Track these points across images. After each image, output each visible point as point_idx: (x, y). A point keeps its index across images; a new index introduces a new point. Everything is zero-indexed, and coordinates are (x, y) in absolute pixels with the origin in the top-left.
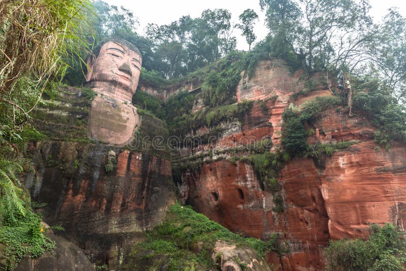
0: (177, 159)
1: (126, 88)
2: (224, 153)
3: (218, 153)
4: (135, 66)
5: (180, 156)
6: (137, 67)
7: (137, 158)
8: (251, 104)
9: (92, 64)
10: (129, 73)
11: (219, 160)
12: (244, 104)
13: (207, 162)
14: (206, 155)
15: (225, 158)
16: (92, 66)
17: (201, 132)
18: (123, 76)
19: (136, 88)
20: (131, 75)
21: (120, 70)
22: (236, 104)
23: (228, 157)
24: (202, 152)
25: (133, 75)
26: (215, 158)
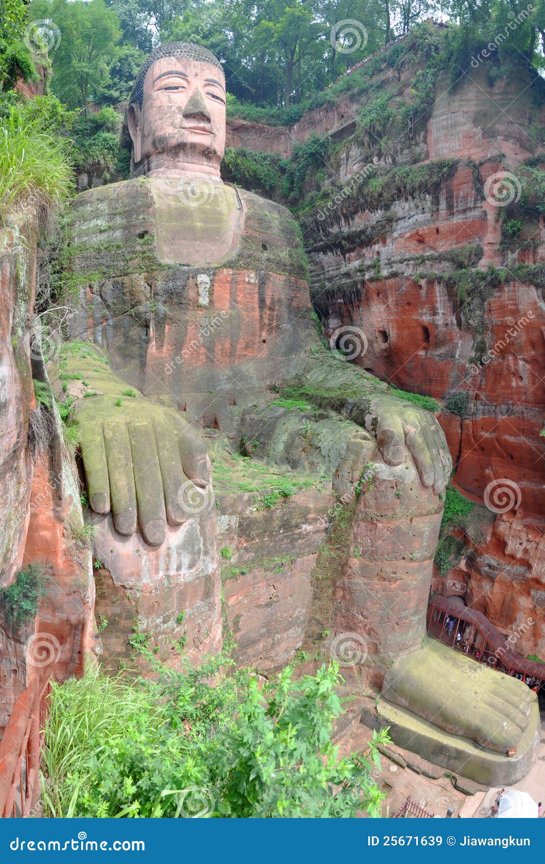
0: (318, 275)
1: (207, 153)
2: (401, 262)
3: (390, 264)
4: (214, 96)
5: (323, 270)
6: (217, 98)
7: (247, 280)
8: (452, 167)
9: (136, 126)
10: (204, 117)
11: (394, 275)
12: (441, 165)
13: (372, 280)
14: (369, 267)
15: (403, 273)
16: (138, 129)
17: (359, 223)
18: (194, 128)
20: (208, 120)
21: (187, 116)
22: (427, 162)
23: (408, 272)
24: (363, 262)
25: (212, 118)
26: (385, 273)
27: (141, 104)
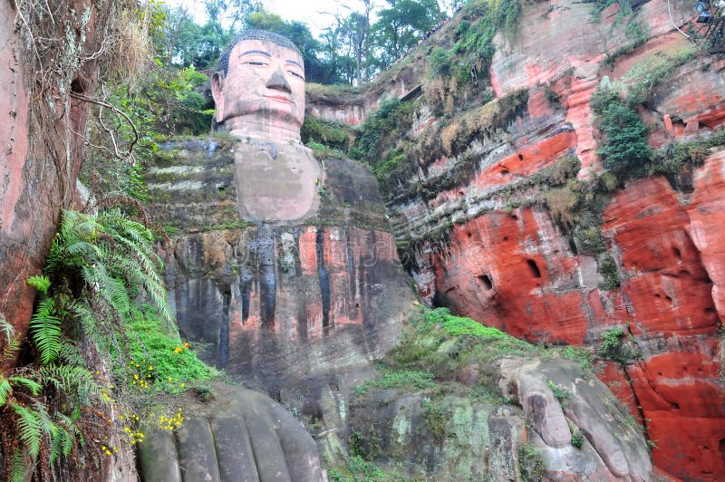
0: (402, 228)
1: (287, 118)
2: (489, 199)
3: (477, 202)
4: (293, 73)
5: (406, 221)
6: (297, 75)
7: (332, 237)
8: (523, 95)
9: (221, 90)
10: (286, 89)
11: (481, 214)
12: (511, 98)
13: (460, 223)
14: (455, 210)
15: (492, 209)
16: (222, 94)
17: (436, 170)
18: (276, 97)
19: (303, 114)
20: (289, 92)
21: (269, 87)
22: (495, 100)
23: (498, 205)
24: (447, 205)
25: (293, 91)
26: (473, 211)
27: (226, 72)
